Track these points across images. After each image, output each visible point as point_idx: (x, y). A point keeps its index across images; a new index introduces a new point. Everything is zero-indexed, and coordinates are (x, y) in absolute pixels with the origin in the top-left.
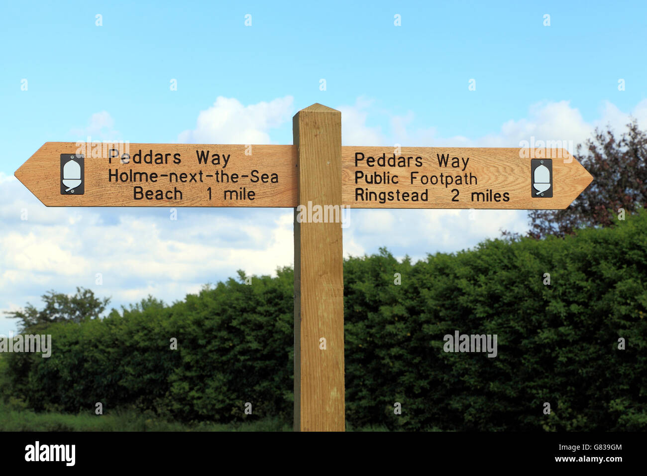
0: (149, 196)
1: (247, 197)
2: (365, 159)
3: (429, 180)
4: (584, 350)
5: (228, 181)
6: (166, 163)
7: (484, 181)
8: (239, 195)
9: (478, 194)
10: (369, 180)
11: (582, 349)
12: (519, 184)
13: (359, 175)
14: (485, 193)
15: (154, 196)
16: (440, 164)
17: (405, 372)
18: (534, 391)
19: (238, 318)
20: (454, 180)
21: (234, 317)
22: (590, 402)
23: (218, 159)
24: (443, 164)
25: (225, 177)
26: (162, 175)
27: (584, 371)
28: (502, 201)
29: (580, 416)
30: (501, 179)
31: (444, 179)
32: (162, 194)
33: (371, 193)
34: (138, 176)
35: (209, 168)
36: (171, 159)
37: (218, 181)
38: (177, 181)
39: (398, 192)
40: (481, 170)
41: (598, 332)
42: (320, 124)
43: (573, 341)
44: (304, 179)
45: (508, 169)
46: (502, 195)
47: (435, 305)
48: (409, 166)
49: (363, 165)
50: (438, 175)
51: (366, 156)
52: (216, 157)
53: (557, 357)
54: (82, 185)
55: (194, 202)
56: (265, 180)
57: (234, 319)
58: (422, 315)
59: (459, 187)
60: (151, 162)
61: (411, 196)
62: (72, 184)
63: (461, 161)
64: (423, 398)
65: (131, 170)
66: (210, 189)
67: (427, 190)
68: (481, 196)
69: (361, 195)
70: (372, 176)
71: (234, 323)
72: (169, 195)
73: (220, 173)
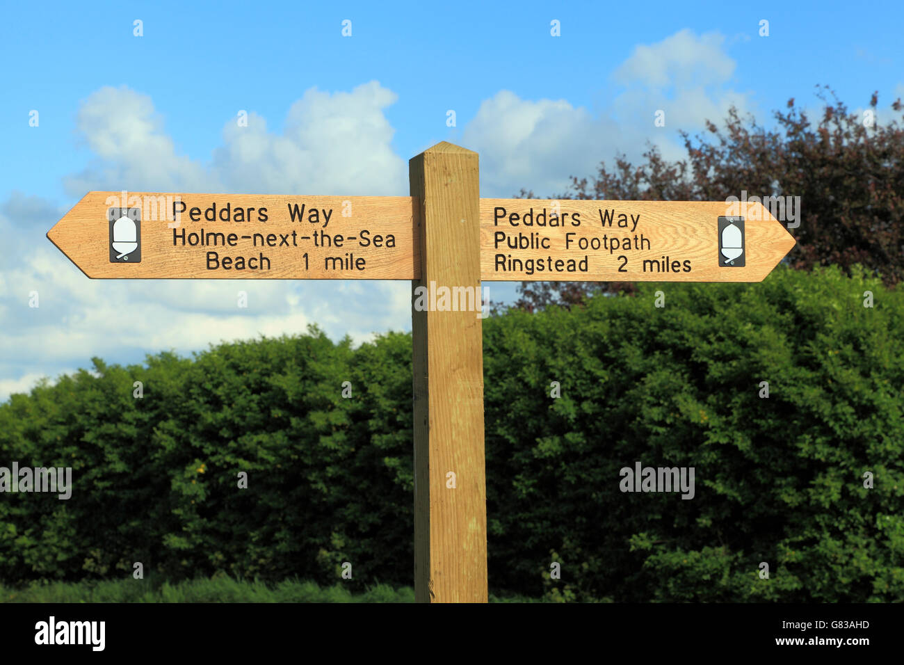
0: (226, 265)
1: (354, 265)
2: (508, 216)
3: (590, 244)
4: (600, 467)
5: (330, 245)
6: (249, 220)
7: (660, 245)
8: (344, 263)
9: (652, 263)
10: (513, 244)
11: (596, 466)
12: (702, 249)
13: (500, 237)
14: (660, 261)
15: (233, 265)
16: (603, 222)
17: (348, 502)
18: (531, 525)
19: (93, 428)
20: (621, 244)
21: (87, 428)
22: (607, 537)
23: (317, 215)
24: (607, 223)
25: (326, 239)
26: (243, 237)
27: (600, 495)
28: (682, 271)
29: (592, 558)
30: (680, 242)
31: (608, 242)
32: (243, 262)
33: (515, 261)
34: (211, 238)
35: (305, 227)
36: (254, 214)
37: (317, 245)
38: (263, 244)
39: (550, 260)
40: (654, 231)
41: (618, 442)
42: (452, 170)
43: (584, 453)
44: (431, 244)
45: (689, 229)
46: (682, 264)
47: (389, 406)
48: (563, 225)
49: (504, 223)
50: (601, 237)
51: (509, 212)
52: (314, 213)
53: (562, 475)
54: (138, 251)
55: (286, 272)
56: (378, 243)
57: (88, 431)
58: (371, 422)
59: (627, 253)
60: (228, 219)
61: (566, 265)
62: (124, 249)
63: (629, 219)
64: (371, 539)
65: (202, 230)
66: (306, 255)
67: (586, 257)
68: (655, 265)
69: (503, 263)
70: (516, 238)
71: (88, 437)
72: (253, 263)
73: (319, 234)
